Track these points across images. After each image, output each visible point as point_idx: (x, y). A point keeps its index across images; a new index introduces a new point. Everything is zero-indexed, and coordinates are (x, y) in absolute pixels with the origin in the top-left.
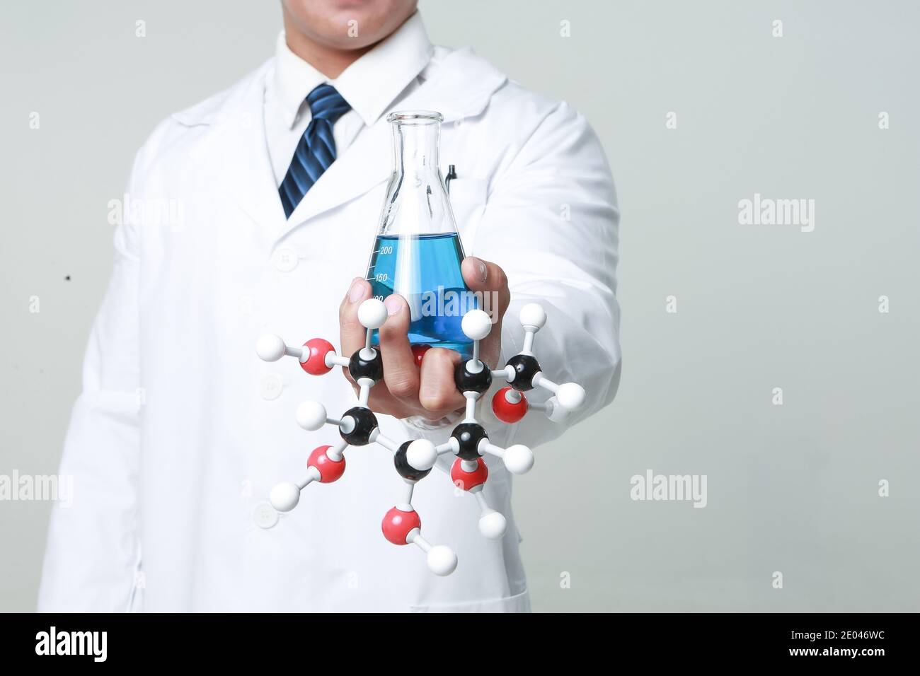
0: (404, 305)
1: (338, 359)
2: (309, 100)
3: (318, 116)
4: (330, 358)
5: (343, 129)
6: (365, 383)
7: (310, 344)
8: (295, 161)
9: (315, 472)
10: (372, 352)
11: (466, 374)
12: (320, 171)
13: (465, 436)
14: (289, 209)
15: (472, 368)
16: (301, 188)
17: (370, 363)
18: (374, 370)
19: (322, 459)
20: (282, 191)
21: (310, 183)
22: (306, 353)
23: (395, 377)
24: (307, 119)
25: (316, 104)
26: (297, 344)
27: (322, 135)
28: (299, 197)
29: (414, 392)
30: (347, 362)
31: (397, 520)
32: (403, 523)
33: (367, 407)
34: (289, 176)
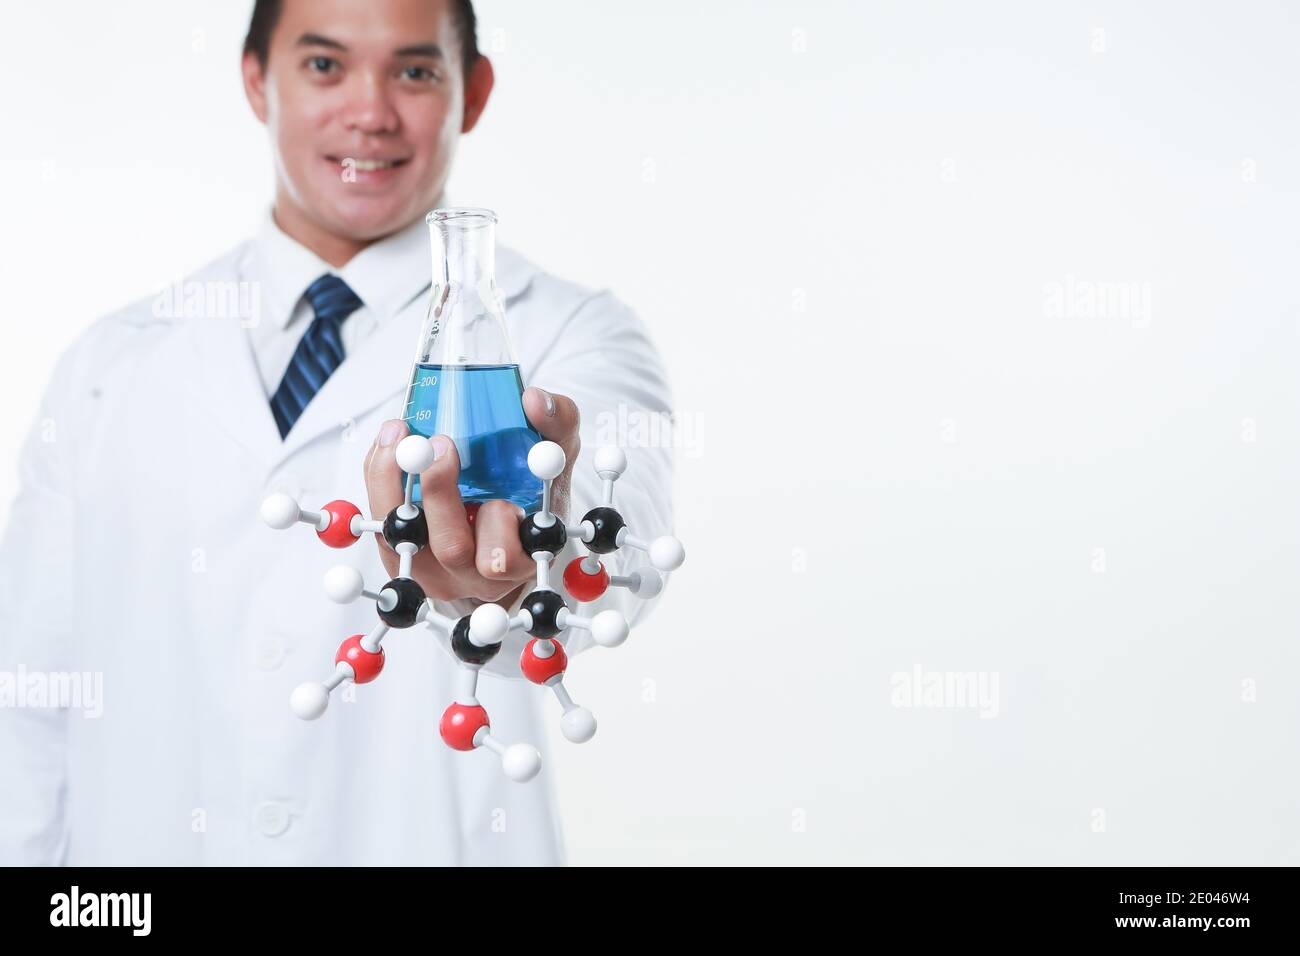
0: (450, 447)
1: (368, 524)
2: (308, 297)
3: (323, 313)
4: (355, 523)
5: (353, 329)
6: (405, 549)
7: (329, 507)
8: (293, 368)
9: (345, 668)
10: (414, 509)
11: (534, 529)
12: (324, 377)
13: (537, 608)
14: (284, 428)
15: (541, 520)
16: (300, 401)
17: (410, 523)
18: (416, 531)
19: (353, 653)
20: (275, 405)
21: (311, 394)
22: (325, 519)
23: (443, 540)
24: (308, 318)
25: (318, 300)
26: (315, 505)
27: (328, 336)
28: (297, 412)
29: (468, 558)
30: (379, 526)
31: (458, 719)
32: (466, 721)
33: (410, 578)
34: (283, 386)
